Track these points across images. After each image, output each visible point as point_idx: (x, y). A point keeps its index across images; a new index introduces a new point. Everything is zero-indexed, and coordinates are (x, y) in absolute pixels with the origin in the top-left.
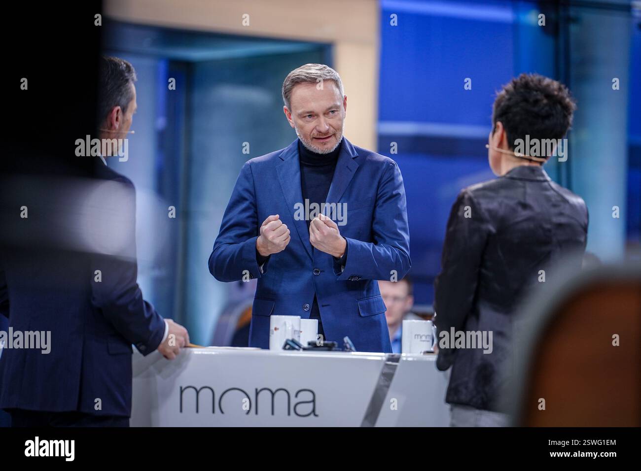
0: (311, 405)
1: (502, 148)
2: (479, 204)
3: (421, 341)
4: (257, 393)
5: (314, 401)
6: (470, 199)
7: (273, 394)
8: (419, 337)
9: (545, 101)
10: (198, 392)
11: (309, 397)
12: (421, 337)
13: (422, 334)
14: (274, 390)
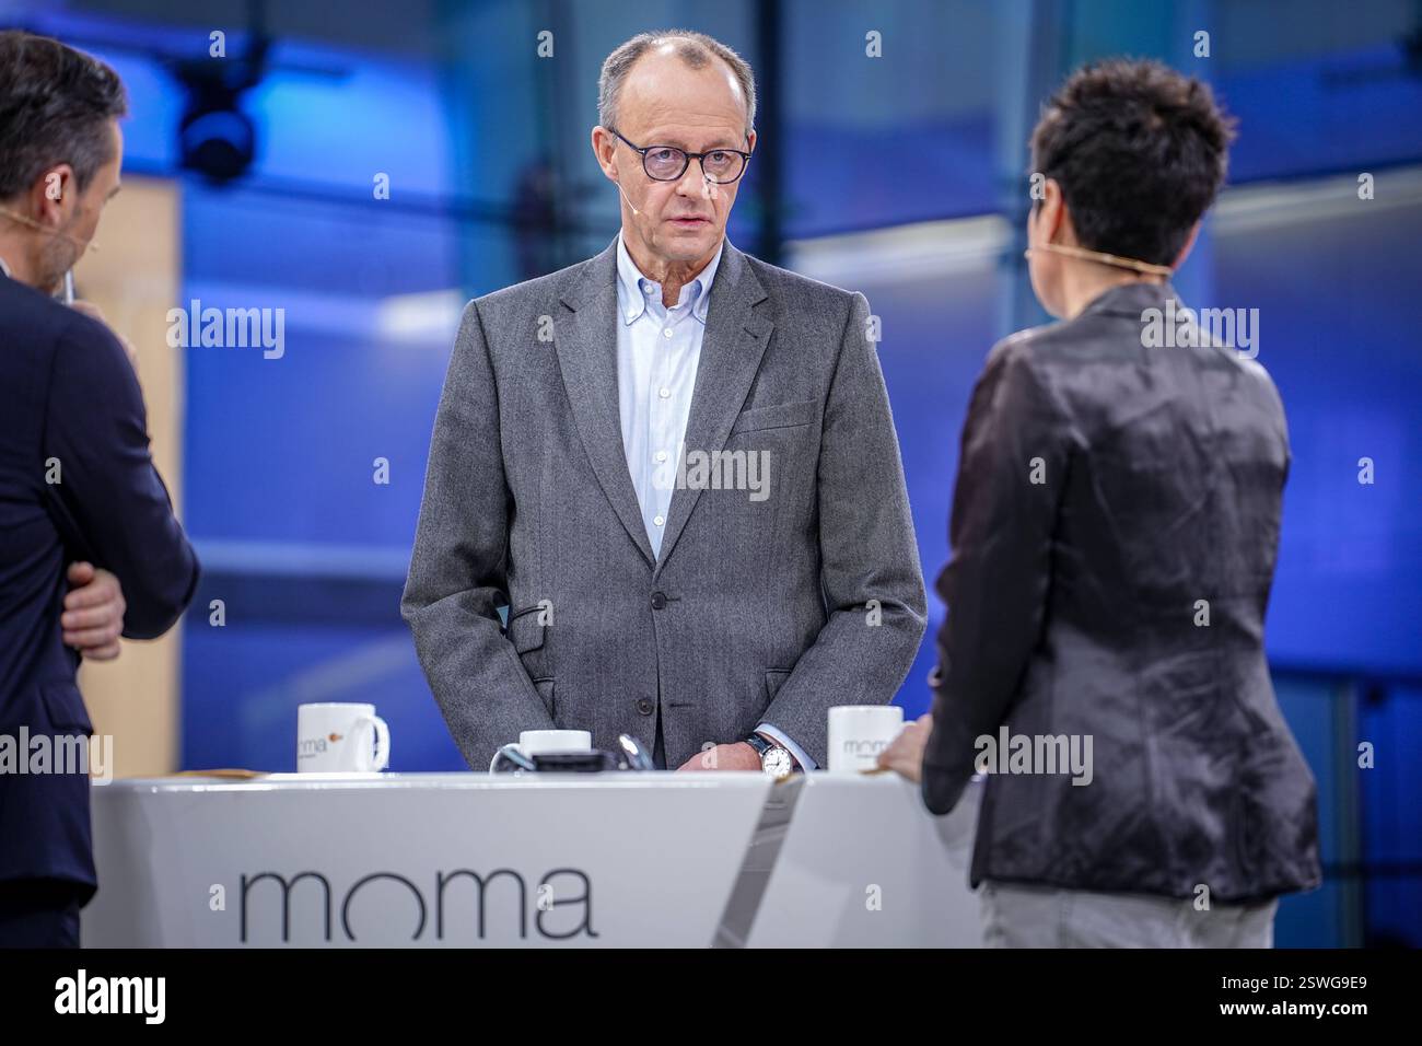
0: (581, 907)
1: (1060, 243)
2: (1046, 377)
3: (860, 756)
4: (441, 884)
5: (586, 898)
6: (1022, 366)
7: (482, 885)
8: (855, 746)
9: (1156, 122)
10: (287, 889)
11: (575, 887)
12: (859, 748)
13: (860, 741)
14: (483, 875)
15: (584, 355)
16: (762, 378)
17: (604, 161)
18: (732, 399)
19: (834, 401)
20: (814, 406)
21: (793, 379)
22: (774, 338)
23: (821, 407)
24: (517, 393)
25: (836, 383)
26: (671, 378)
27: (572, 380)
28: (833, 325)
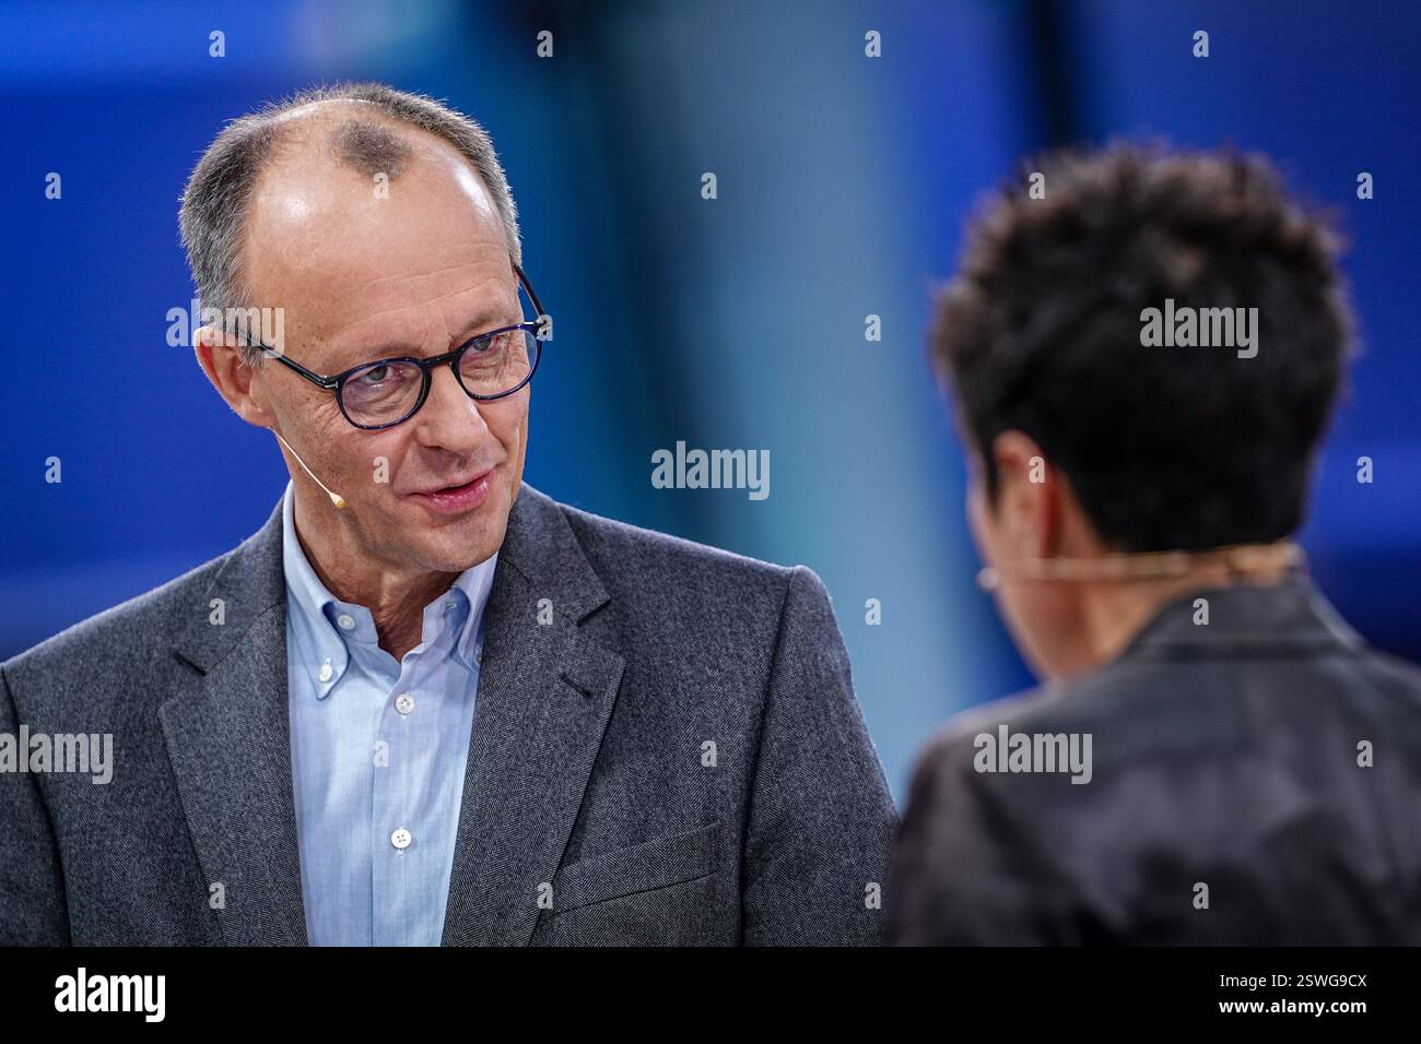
15: (226, 772)
16: (602, 789)
17: (232, 392)
18: (540, 843)
19: (761, 818)
20: (715, 836)
21: (665, 782)
22: (625, 693)
23: (731, 835)
24: (95, 863)
25: (761, 782)
26: (413, 804)
27: (205, 830)
28: (748, 653)
